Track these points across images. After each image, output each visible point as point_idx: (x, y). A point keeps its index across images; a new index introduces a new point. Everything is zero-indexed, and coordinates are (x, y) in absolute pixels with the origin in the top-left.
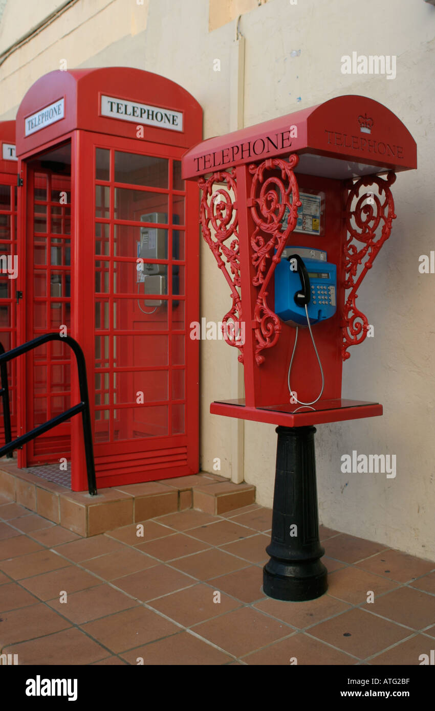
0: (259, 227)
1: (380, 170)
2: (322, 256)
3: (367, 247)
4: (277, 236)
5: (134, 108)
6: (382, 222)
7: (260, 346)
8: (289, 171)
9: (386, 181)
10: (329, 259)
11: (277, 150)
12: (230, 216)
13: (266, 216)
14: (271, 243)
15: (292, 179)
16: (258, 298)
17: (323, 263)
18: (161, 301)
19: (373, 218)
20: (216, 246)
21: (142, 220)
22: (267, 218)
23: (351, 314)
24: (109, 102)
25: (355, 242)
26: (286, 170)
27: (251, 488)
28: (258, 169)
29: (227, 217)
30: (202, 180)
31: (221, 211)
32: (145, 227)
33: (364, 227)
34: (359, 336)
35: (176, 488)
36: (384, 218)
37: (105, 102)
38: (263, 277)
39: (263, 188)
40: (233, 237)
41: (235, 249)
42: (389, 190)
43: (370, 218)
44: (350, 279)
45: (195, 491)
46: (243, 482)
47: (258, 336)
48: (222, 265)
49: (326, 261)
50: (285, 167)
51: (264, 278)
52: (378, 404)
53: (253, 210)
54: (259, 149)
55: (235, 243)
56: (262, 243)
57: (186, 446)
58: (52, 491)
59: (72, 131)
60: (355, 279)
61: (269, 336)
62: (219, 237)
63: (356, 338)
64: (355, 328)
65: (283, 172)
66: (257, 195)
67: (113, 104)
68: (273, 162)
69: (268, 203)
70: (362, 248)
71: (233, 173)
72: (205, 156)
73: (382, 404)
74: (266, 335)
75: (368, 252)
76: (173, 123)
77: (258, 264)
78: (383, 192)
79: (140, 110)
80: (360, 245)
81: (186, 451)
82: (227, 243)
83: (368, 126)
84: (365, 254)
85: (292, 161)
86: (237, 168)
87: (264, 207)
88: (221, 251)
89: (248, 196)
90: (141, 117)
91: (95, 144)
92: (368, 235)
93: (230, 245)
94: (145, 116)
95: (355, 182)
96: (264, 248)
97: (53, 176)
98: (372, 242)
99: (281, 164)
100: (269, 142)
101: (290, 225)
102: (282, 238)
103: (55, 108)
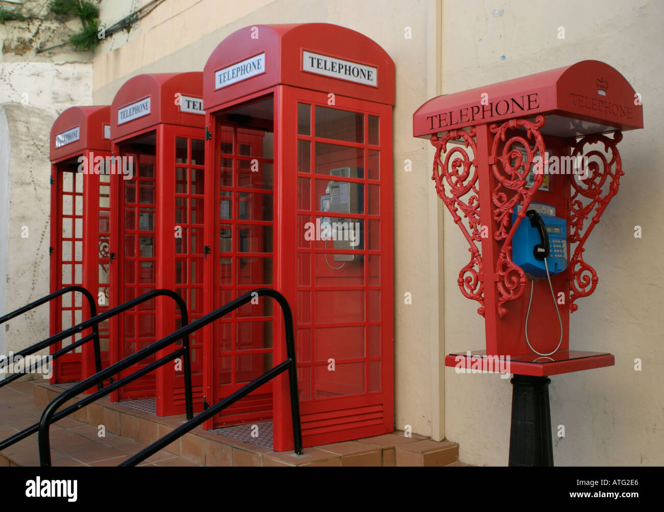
0: (502, 184)
1: (606, 128)
2: (552, 211)
3: (594, 202)
4: (522, 192)
5: (332, 63)
6: (609, 179)
7: (503, 299)
8: (535, 131)
9: (612, 140)
10: (558, 214)
11: (523, 111)
12: (468, 173)
13: (509, 173)
14: (515, 198)
15: (539, 139)
16: (501, 252)
17: (552, 217)
18: (353, 256)
19: (600, 175)
20: (452, 202)
21: (331, 174)
22: (511, 176)
23: (578, 267)
24: (310, 57)
25: (580, 197)
26: (532, 130)
27: (455, 445)
28: (500, 128)
29: (465, 174)
30: (435, 138)
31: (457, 168)
32: (336, 181)
33: (590, 183)
34: (587, 289)
35: (379, 447)
36: (611, 174)
37: (307, 56)
38: (506, 231)
39: (505, 146)
40: (471, 193)
41: (473, 205)
42: (616, 149)
43: (596, 174)
44: (576, 234)
45: (397, 449)
46: (445, 440)
47: (501, 289)
48: (458, 220)
49: (555, 216)
50: (531, 127)
51: (507, 233)
52: (610, 354)
53: (494, 167)
54: (502, 108)
55: (474, 198)
56: (506, 199)
57: (382, 404)
58: (253, 451)
59: (275, 86)
60: (582, 233)
61: (513, 288)
62: (455, 193)
63: (584, 291)
64: (582, 280)
65: (529, 132)
66: (499, 153)
67: (314, 59)
68: (518, 122)
69: (511, 161)
70: (589, 203)
71: (472, 132)
72: (440, 115)
73: (615, 355)
74: (510, 287)
75: (594, 208)
76: (368, 79)
77: (500, 219)
78: (610, 150)
79: (338, 65)
80: (586, 201)
81: (382, 410)
82: (465, 199)
83: (604, 89)
84: (592, 208)
85: (539, 121)
86: (477, 127)
87: (508, 165)
88: (456, 205)
89: (490, 154)
90: (339, 72)
91: (297, 99)
92: (595, 191)
93: (468, 201)
94: (343, 71)
95: (578, 140)
96: (507, 204)
97: (239, 130)
98: (599, 198)
99: (527, 125)
100: (514, 103)
101: (536, 182)
102: (528, 195)
103: (253, 63)
